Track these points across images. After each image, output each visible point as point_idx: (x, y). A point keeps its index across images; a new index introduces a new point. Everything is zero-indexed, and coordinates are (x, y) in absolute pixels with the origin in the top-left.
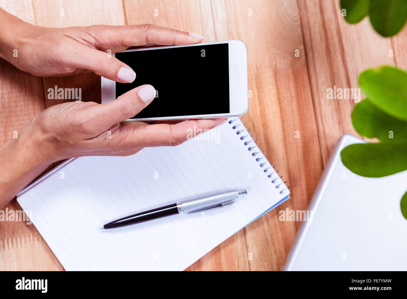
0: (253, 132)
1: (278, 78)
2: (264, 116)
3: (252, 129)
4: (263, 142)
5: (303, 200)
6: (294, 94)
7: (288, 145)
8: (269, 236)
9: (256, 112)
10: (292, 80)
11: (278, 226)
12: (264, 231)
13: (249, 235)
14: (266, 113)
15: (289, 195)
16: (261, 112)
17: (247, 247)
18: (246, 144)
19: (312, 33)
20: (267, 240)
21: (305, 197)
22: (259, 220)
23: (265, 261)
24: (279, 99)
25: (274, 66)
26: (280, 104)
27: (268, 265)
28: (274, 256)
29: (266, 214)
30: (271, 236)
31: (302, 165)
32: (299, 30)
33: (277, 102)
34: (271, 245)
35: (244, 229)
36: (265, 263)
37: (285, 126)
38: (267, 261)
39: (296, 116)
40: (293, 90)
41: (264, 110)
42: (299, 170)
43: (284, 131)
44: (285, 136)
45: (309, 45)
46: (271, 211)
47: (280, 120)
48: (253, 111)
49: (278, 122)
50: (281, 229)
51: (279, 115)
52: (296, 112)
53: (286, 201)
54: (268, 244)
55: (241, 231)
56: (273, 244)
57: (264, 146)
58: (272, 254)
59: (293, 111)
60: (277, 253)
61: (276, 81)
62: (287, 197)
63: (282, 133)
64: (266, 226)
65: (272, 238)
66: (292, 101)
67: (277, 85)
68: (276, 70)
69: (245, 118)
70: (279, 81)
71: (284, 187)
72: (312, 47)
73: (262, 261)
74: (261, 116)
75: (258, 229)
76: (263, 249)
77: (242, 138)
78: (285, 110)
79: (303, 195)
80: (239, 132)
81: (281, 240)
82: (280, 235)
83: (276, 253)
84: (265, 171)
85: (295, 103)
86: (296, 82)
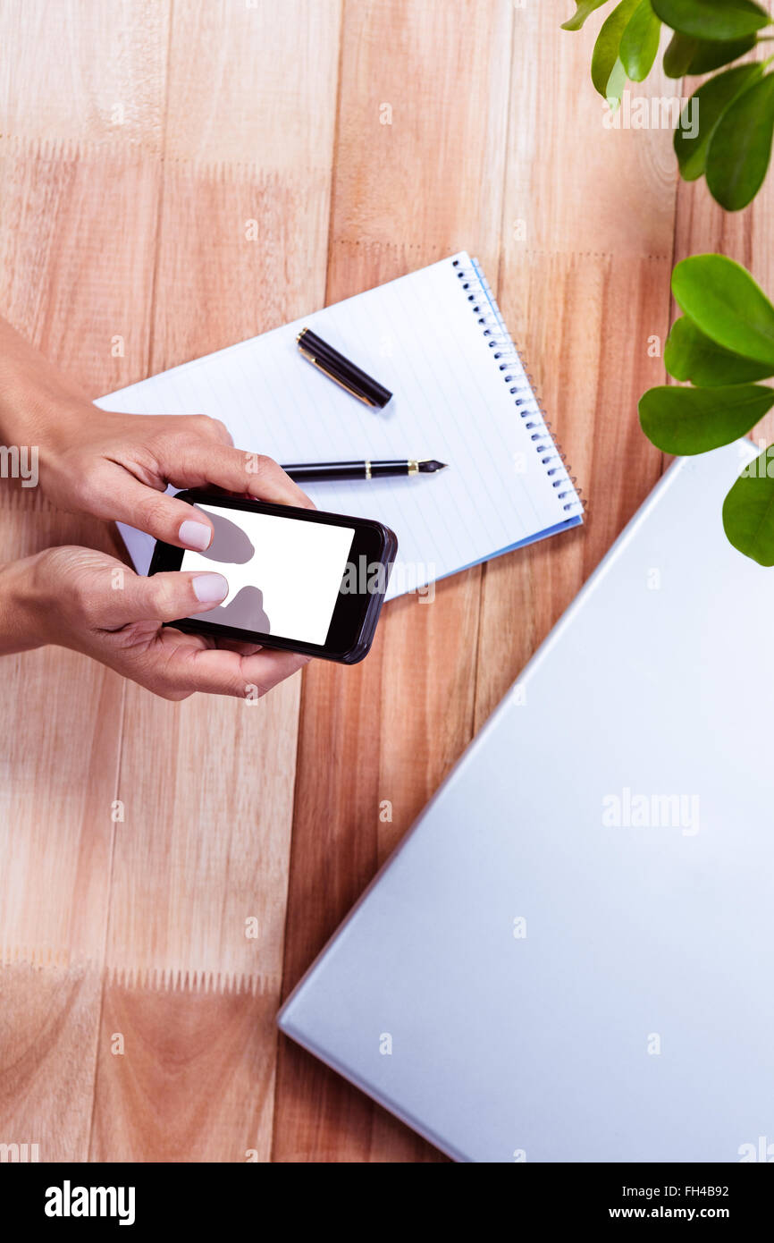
0: (539, 386)
1: (610, 289)
2: (568, 357)
3: (537, 378)
4: (555, 407)
5: (608, 532)
6: (634, 325)
7: (602, 424)
8: (527, 588)
9: (553, 347)
10: (636, 299)
11: (549, 573)
12: (520, 576)
13: (492, 578)
14: (573, 352)
15: (582, 515)
16: (563, 349)
17: (482, 599)
18: (518, 403)
19: (696, 212)
20: (522, 593)
21: (613, 528)
22: (515, 554)
23: (510, 632)
24: (603, 330)
25: (607, 265)
26: (603, 340)
27: (514, 641)
28: (530, 627)
29: (531, 545)
30: (532, 587)
31: (620, 465)
32: (672, 202)
33: (598, 336)
34: (527, 605)
35: (484, 565)
36: (510, 636)
37: (605, 384)
38: (515, 633)
39: (630, 371)
40: (634, 317)
41: (569, 347)
42: (613, 475)
43: (600, 394)
44: (598, 405)
45: (683, 236)
46: (542, 541)
47: (596, 372)
48: (546, 345)
49: (592, 375)
50: (553, 578)
51: (597, 361)
52: (631, 363)
53: (575, 528)
54: (523, 602)
55: (477, 566)
56: (533, 604)
57: (555, 415)
58: (525, 623)
59: (624, 360)
60: (536, 622)
61: (605, 294)
62: (576, 518)
63: (594, 397)
64: (525, 569)
65: (532, 592)
66: (627, 340)
67: (604, 304)
68: (610, 273)
69: (530, 354)
70: (610, 296)
71: (573, 498)
72: (689, 241)
73: (505, 630)
74: (561, 357)
75: (510, 570)
76: (511, 610)
77: (513, 391)
78: (610, 354)
79: (610, 523)
80: (510, 377)
81: (549, 599)
82: (549, 589)
83: (534, 622)
84: (544, 462)
85: (632, 344)
86: (643, 304)
